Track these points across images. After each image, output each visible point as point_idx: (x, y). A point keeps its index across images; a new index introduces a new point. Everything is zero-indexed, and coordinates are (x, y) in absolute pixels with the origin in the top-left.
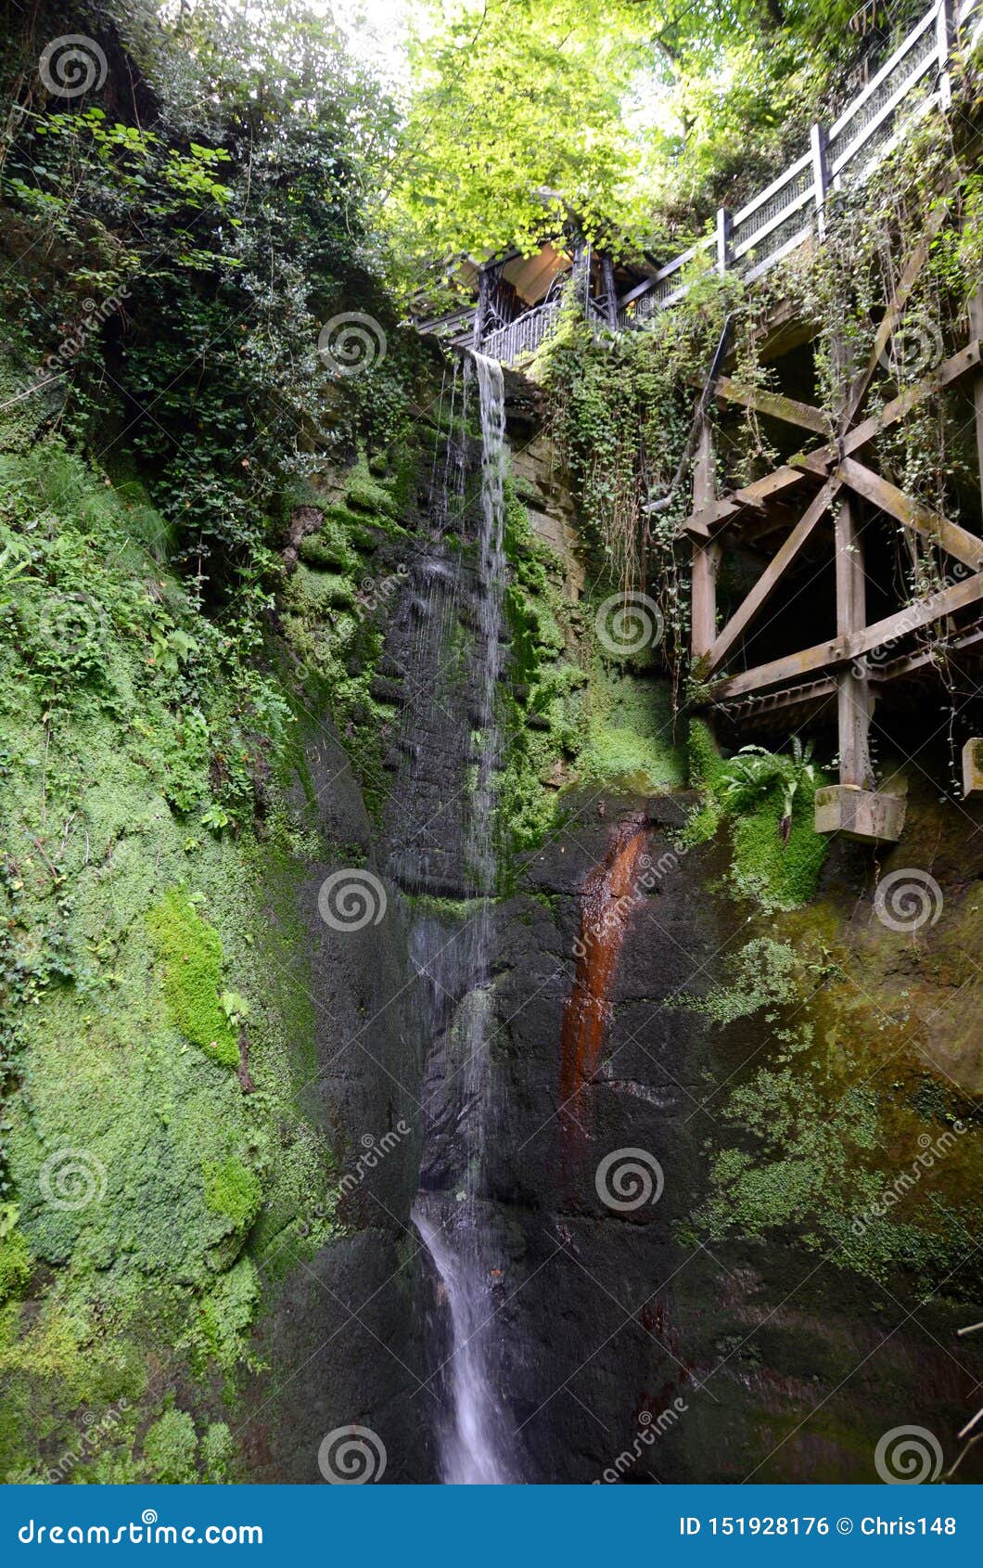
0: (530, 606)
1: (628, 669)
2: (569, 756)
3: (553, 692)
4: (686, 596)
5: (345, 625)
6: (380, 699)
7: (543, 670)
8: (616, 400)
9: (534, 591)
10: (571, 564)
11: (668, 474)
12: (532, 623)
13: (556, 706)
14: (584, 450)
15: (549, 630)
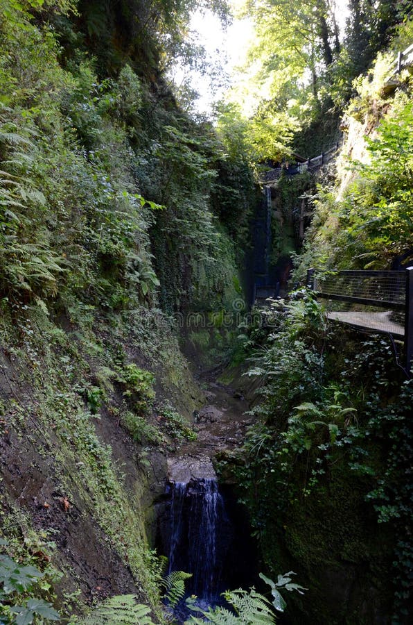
0: (274, 228)
1: (290, 236)
2: (280, 252)
3: (278, 241)
4: (299, 227)
5: (247, 235)
6: (252, 245)
7: (277, 238)
8: (289, 192)
9: (275, 225)
10: (281, 219)
11: (297, 206)
12: (274, 230)
13: (278, 244)
14: (284, 201)
15: (277, 231)
